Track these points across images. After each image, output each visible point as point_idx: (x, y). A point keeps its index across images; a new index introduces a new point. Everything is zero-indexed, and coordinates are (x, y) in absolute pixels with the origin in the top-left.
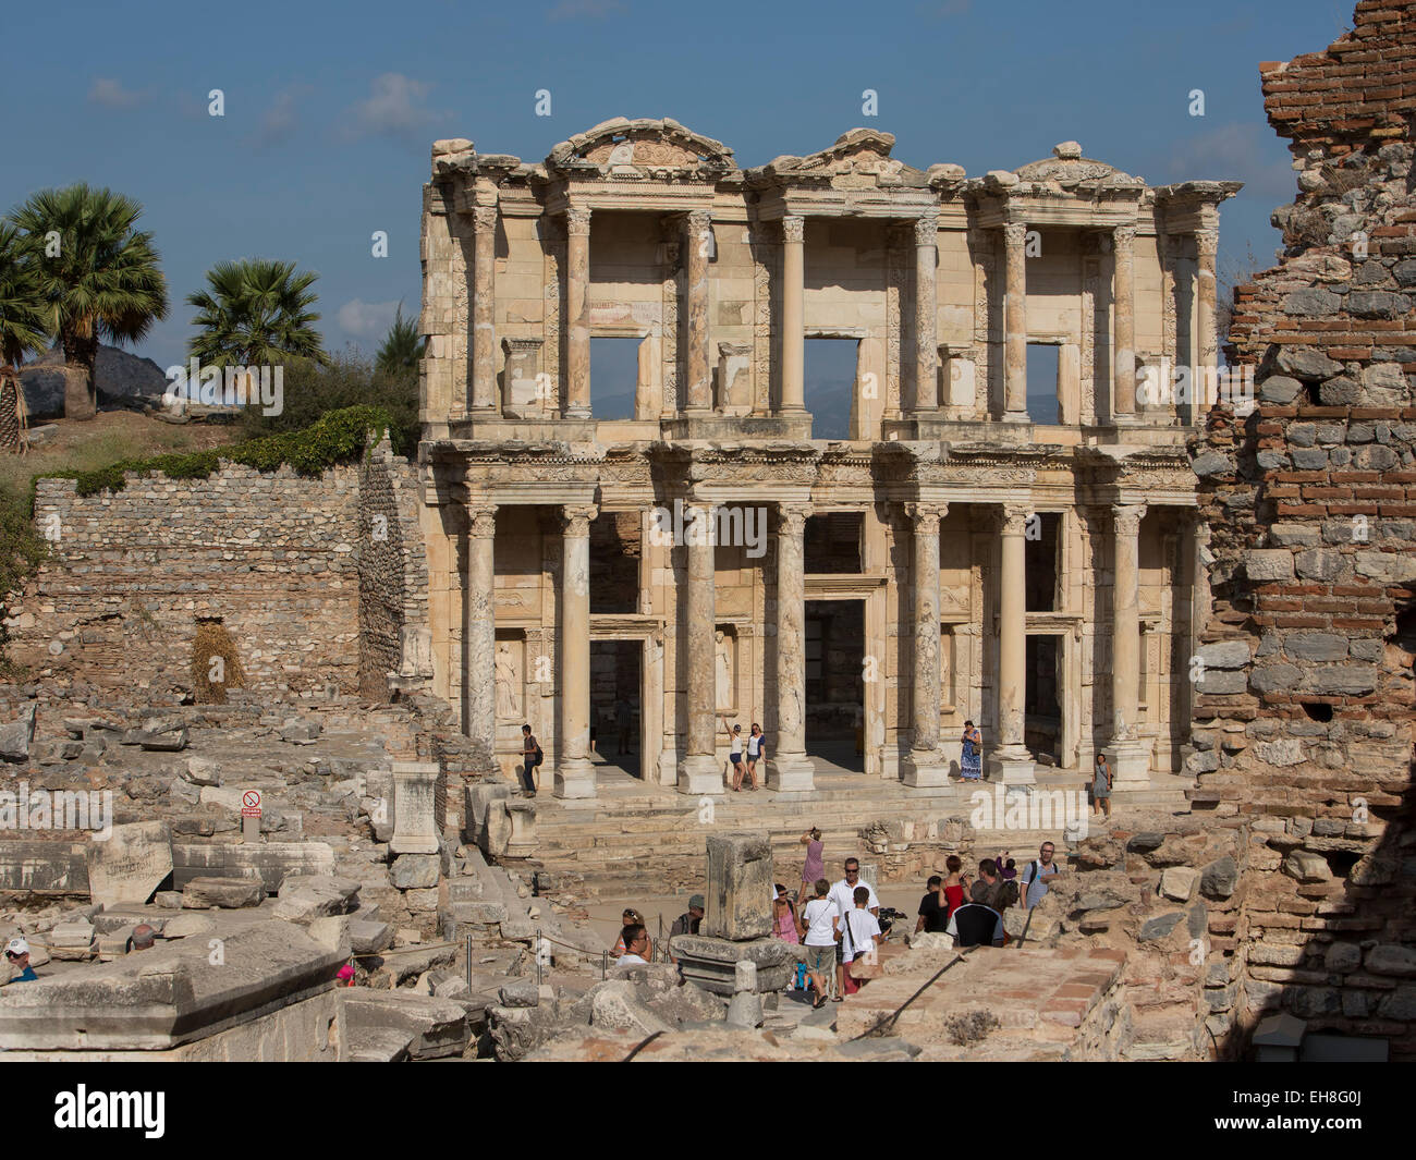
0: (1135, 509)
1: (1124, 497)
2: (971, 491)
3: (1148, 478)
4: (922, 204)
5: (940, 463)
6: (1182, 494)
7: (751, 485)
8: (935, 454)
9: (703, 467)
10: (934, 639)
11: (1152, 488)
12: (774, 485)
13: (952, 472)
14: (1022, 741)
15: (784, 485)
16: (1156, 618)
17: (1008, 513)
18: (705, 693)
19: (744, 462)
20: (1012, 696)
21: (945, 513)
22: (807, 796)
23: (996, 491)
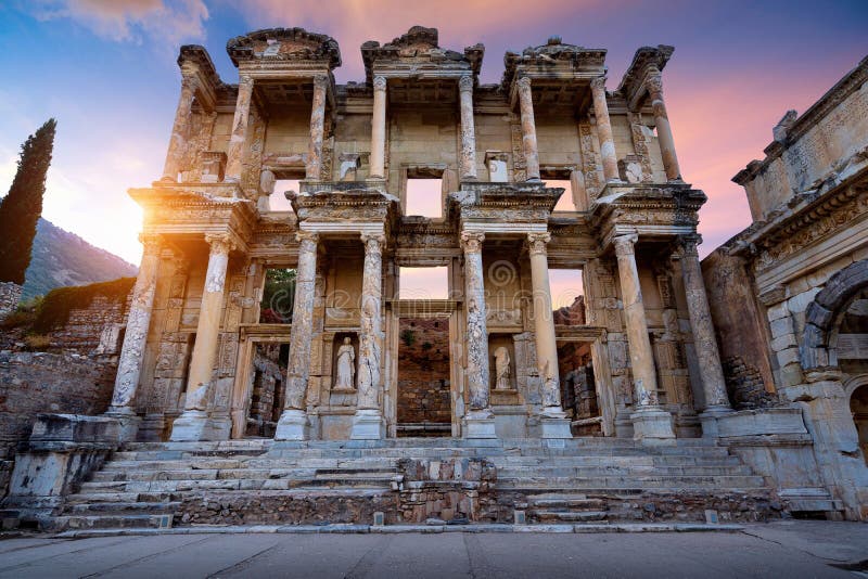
0: (629, 237)
1: (619, 229)
2: (502, 225)
3: (637, 216)
4: (460, 69)
5: (476, 205)
6: (663, 227)
7: (339, 222)
8: (472, 200)
9: (306, 210)
10: (479, 324)
11: (640, 223)
12: (356, 221)
13: (486, 212)
14: (558, 403)
15: (364, 222)
16: (661, 330)
17: (530, 239)
18: (296, 361)
19: (335, 207)
20: (546, 367)
21: (482, 238)
22: (373, 443)
23: (521, 225)
